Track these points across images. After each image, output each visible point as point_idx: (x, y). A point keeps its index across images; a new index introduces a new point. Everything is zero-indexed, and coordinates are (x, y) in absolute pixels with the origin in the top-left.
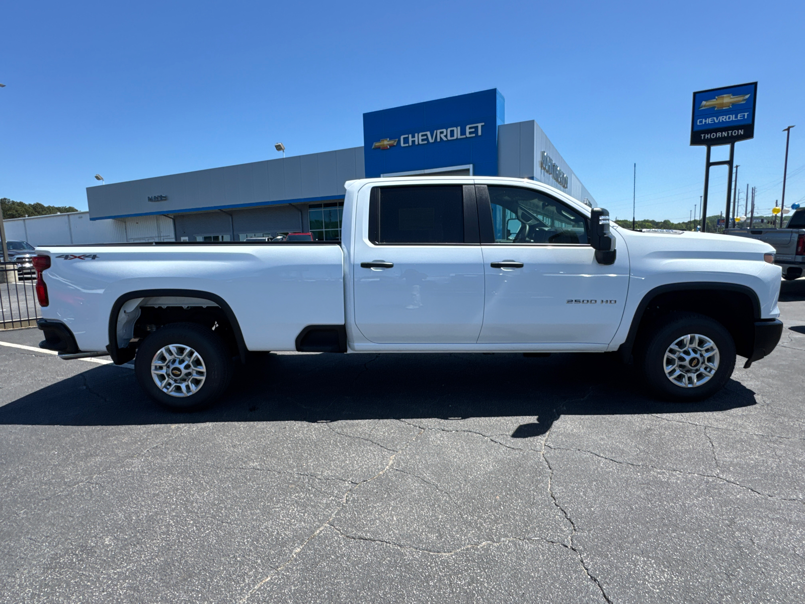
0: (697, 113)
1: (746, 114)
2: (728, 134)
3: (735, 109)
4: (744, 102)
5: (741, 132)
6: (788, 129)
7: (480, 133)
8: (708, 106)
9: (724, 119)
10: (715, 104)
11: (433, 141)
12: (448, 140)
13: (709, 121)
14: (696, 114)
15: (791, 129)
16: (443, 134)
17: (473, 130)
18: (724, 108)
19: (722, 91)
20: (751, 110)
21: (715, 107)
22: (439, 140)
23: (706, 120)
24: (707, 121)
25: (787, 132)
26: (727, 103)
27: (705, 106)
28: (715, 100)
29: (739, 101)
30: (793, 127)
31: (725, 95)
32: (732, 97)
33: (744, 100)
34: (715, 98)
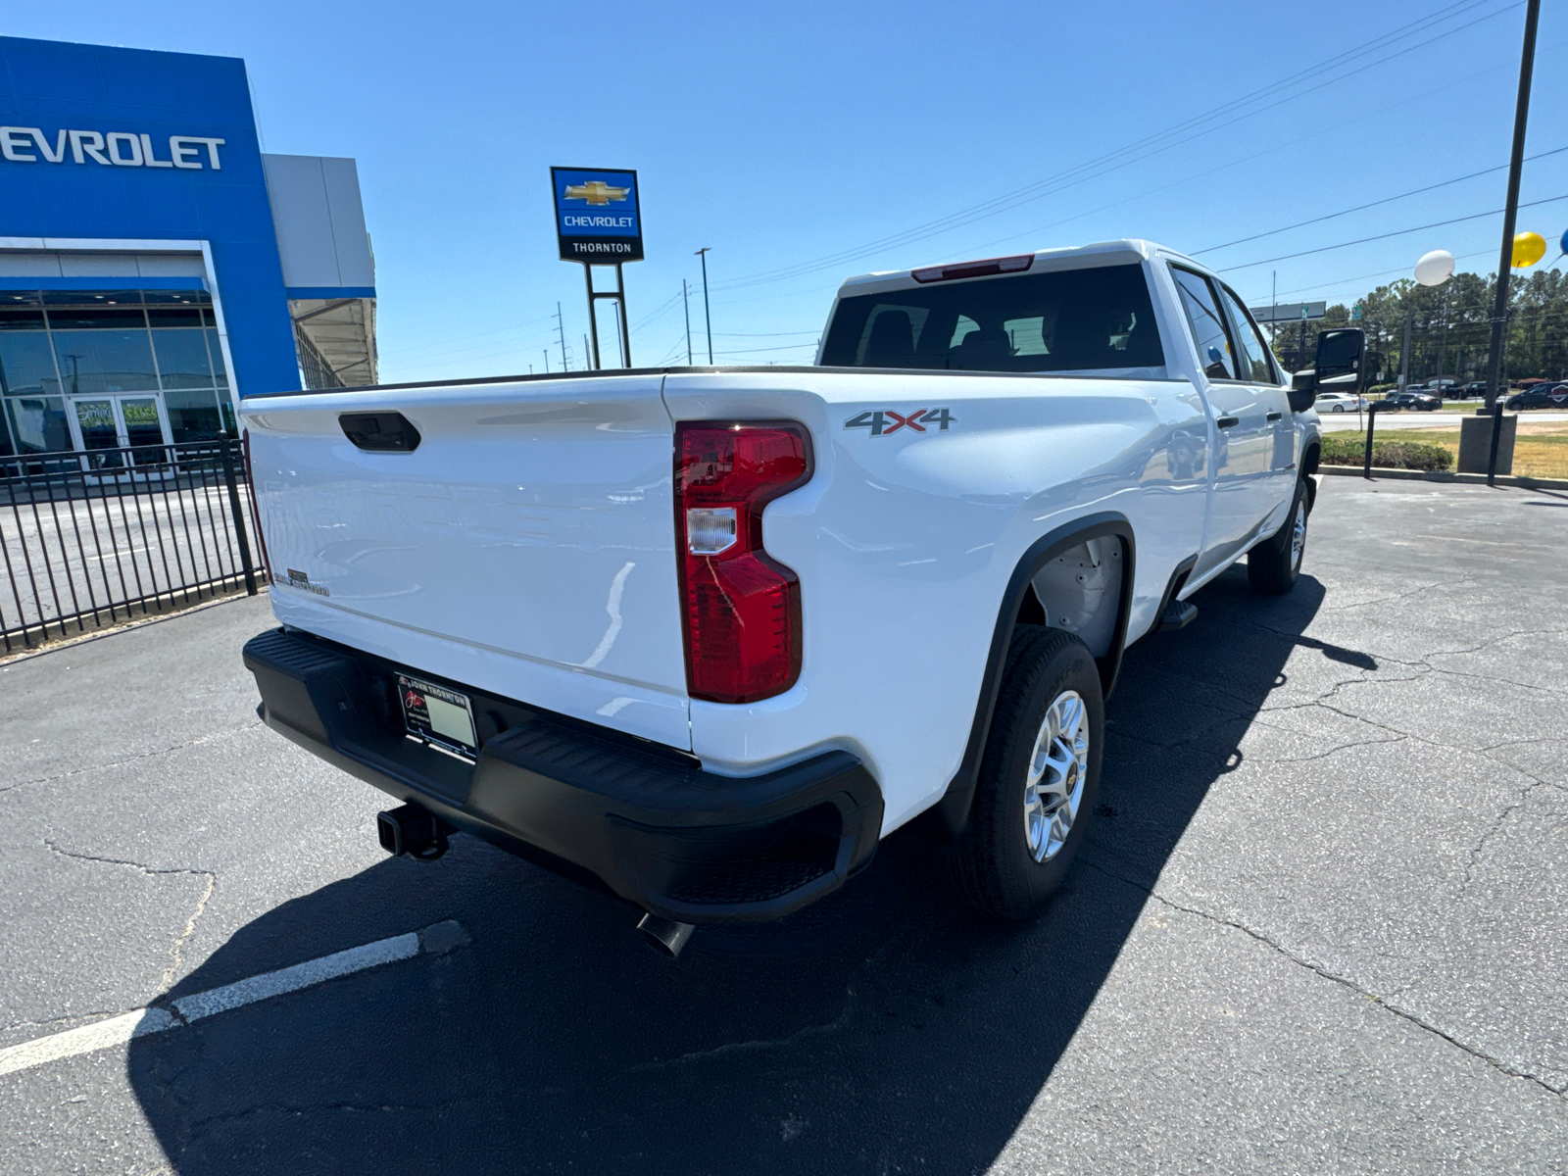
0: (562, 206)
1: (630, 219)
2: (611, 247)
3: (613, 209)
4: (624, 200)
5: (628, 248)
6: (702, 252)
7: (215, 164)
8: (575, 195)
9: (601, 222)
10: (587, 195)
11: (59, 158)
12: (114, 166)
13: (581, 221)
14: (560, 207)
15: (705, 252)
16: (97, 146)
17: (194, 152)
18: (599, 204)
19: (594, 173)
20: (635, 213)
21: (585, 200)
22: (79, 158)
23: (576, 219)
24: (578, 221)
25: (701, 255)
26: (603, 196)
27: (571, 195)
28: (584, 187)
29: (618, 197)
30: (707, 250)
31: (596, 183)
32: (607, 187)
33: (624, 196)
34: (583, 184)
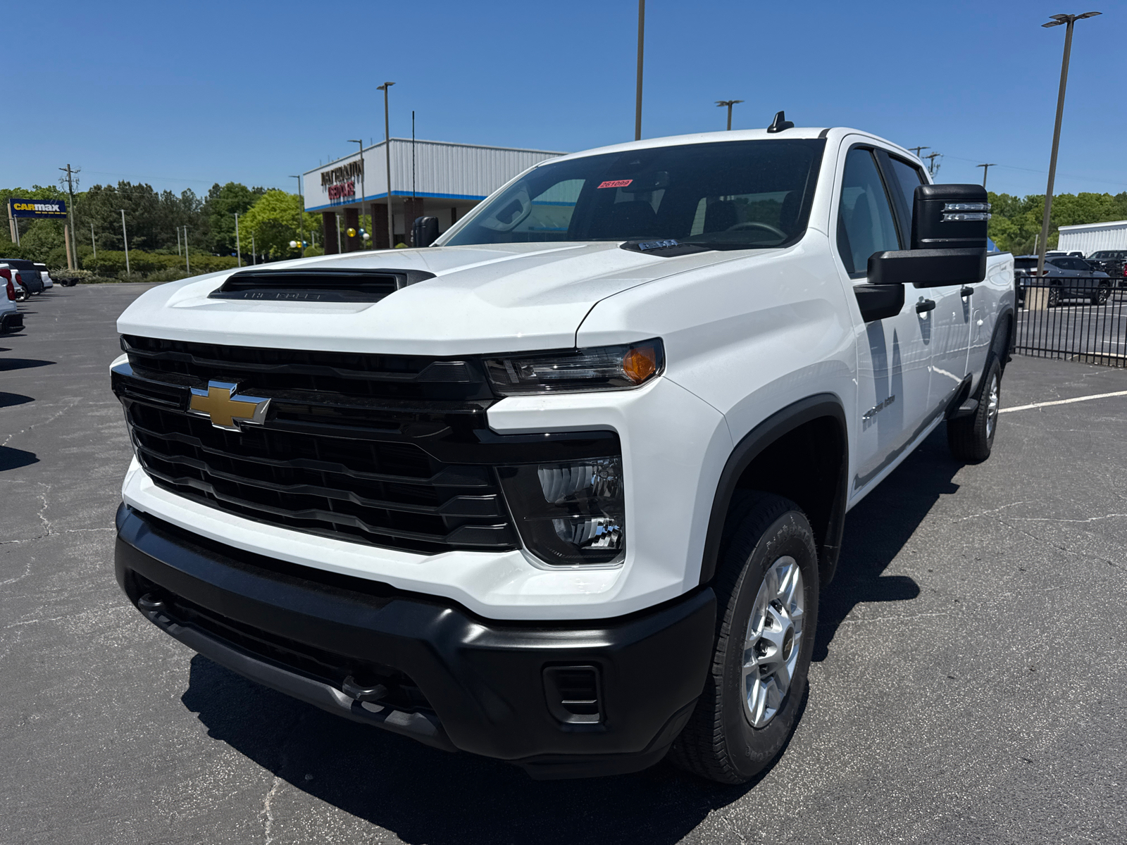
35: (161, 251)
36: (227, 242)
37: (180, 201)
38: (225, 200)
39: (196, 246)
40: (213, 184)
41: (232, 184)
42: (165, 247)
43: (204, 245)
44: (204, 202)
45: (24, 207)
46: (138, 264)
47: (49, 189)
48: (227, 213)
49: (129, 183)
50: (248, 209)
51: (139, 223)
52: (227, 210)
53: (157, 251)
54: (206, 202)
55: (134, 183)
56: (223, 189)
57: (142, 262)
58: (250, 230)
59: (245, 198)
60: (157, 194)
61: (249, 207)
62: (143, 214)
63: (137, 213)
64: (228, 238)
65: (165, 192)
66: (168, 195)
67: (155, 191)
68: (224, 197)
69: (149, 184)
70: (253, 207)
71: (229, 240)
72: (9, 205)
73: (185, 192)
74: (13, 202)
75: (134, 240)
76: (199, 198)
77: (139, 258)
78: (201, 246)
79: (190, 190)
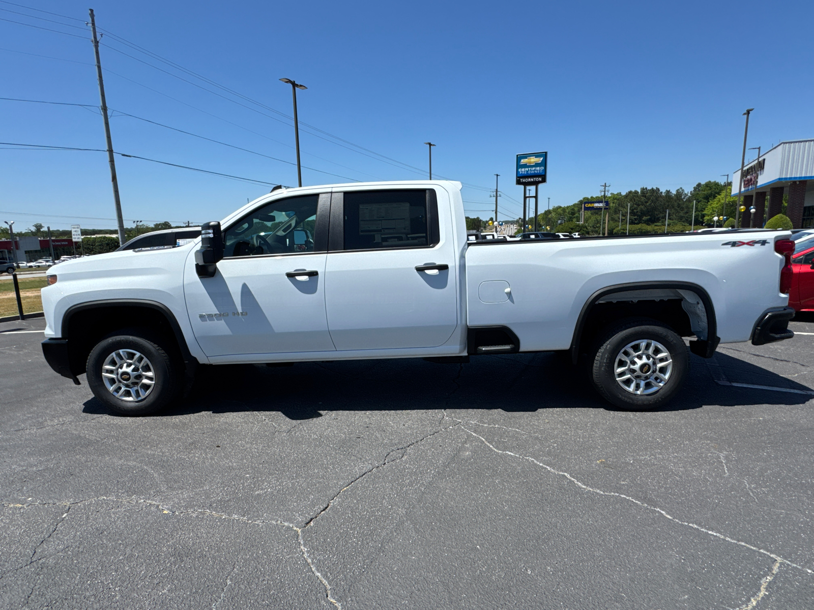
35: (658, 224)
36: (700, 217)
37: (675, 195)
38: (703, 192)
39: (679, 220)
40: (697, 183)
41: (710, 182)
42: (661, 221)
43: (684, 219)
44: (689, 195)
45: (590, 205)
46: (642, 231)
47: (617, 194)
48: (702, 199)
49: (646, 188)
50: (716, 196)
51: (648, 209)
52: (703, 198)
53: (655, 224)
54: (691, 194)
55: (649, 188)
56: (703, 185)
57: (644, 231)
58: (715, 209)
59: (716, 190)
60: (662, 193)
61: (716, 195)
62: (651, 204)
63: (648, 204)
64: (700, 214)
65: (667, 191)
66: (668, 192)
67: (661, 191)
68: (702, 190)
69: (658, 187)
70: (720, 195)
71: (701, 216)
72: (583, 205)
73: (679, 190)
74: (585, 203)
75: (643, 219)
76: (686, 192)
77: (642, 228)
78: (683, 220)
79: (681, 188)
